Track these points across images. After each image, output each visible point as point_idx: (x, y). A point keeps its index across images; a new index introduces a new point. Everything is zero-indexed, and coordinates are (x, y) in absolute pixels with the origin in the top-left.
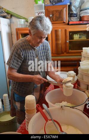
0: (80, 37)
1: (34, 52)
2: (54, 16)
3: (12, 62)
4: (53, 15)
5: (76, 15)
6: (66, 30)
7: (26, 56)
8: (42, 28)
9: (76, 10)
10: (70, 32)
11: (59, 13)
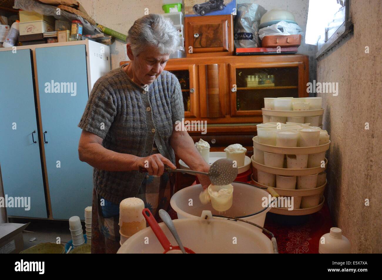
0: (260, 83)
1: (140, 97)
2: (204, 36)
3: (90, 120)
4: (201, 35)
5: (250, 36)
6: (229, 66)
7: (122, 106)
8: (156, 39)
9: (251, 27)
10: (238, 70)
11: (214, 31)
